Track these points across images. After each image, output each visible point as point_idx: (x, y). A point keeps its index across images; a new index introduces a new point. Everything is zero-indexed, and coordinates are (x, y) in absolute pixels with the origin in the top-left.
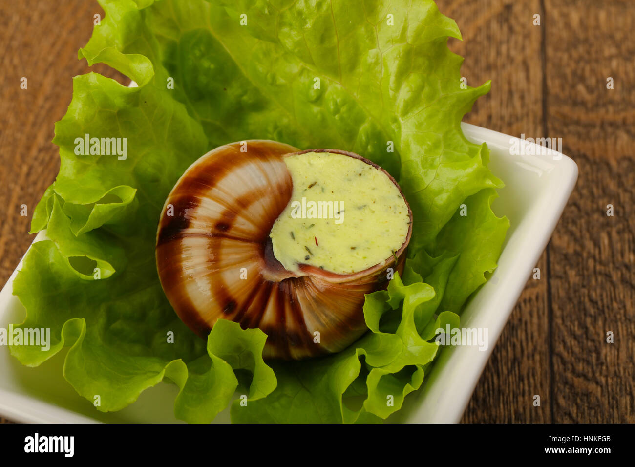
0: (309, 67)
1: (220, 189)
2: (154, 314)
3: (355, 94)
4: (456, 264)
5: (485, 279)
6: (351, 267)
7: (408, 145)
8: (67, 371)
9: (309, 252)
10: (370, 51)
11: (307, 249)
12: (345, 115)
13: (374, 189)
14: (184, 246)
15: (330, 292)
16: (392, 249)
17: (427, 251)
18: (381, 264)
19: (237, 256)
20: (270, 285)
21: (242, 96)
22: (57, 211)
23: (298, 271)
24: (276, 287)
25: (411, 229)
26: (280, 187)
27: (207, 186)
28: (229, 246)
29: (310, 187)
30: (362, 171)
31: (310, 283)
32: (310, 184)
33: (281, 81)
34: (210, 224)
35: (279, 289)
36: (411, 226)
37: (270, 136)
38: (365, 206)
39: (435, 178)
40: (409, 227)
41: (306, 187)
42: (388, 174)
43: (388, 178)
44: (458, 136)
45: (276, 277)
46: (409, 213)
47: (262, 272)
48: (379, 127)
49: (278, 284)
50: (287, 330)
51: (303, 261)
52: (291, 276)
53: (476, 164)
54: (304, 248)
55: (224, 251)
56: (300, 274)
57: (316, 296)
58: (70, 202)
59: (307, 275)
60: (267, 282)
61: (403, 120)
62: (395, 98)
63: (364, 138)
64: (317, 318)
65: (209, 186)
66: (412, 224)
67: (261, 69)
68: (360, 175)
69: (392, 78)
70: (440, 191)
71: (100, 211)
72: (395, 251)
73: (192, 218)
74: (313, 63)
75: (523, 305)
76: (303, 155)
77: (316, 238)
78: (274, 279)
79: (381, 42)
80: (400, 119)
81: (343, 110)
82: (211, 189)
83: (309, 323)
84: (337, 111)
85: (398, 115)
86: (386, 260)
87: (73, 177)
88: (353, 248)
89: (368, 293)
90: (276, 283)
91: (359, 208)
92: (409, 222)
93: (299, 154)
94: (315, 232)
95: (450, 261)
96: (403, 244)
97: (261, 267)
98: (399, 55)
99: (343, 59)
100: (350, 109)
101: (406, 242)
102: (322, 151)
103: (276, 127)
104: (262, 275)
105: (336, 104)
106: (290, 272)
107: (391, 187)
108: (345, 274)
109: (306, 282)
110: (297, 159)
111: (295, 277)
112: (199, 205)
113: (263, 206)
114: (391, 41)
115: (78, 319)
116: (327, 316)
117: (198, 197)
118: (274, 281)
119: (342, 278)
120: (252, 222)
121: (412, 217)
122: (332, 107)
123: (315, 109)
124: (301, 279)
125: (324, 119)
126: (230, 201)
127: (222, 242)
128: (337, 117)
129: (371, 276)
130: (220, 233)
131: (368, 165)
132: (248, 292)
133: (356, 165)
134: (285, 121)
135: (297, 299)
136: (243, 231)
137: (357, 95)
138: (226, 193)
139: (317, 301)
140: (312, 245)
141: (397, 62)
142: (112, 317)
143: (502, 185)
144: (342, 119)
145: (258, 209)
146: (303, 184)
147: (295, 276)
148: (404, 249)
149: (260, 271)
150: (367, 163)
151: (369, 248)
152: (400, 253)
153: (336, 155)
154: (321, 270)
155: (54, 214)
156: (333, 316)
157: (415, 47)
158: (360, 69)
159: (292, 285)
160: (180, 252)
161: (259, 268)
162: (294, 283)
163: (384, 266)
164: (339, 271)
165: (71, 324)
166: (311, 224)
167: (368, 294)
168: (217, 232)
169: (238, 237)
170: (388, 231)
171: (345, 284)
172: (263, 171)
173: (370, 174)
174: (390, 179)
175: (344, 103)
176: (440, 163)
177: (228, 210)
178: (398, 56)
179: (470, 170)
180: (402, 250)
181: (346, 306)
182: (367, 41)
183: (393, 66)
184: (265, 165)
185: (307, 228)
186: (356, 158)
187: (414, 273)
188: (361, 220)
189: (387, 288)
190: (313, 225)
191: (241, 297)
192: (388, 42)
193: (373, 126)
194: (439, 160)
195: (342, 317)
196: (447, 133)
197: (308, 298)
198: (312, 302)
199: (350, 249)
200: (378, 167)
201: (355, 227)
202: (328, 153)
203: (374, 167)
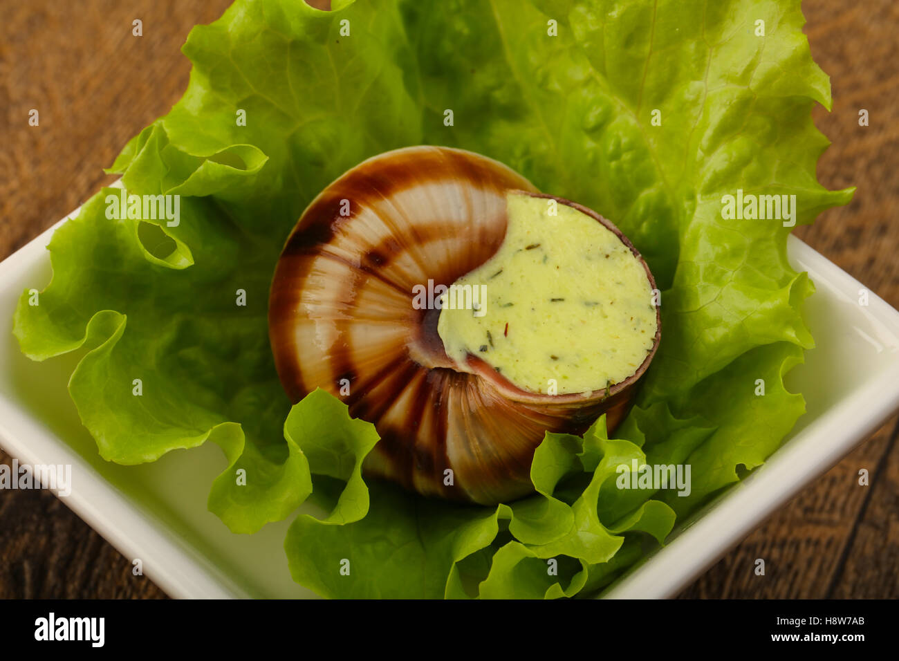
0: (599, 77)
1: (394, 204)
2: (251, 357)
3: (651, 140)
4: (707, 439)
5: (736, 475)
6: (540, 383)
7: (695, 239)
8: (76, 381)
9: (491, 341)
10: (692, 82)
11: (489, 336)
12: (626, 166)
13: (618, 283)
14: (315, 268)
15: (499, 411)
16: (609, 379)
17: (671, 406)
18: (584, 395)
19: (383, 310)
20: (414, 368)
21: (493, 89)
22: (149, 152)
23: (463, 362)
24: (423, 374)
25: (650, 361)
26: (484, 233)
27: (378, 192)
28: (377, 291)
29: (529, 248)
30: (613, 252)
31: (474, 387)
32: (529, 244)
33: (555, 85)
34: (362, 249)
35: (425, 378)
36: (651, 357)
37: (513, 162)
38: (597, 304)
39: (715, 300)
40: (648, 357)
41: (522, 247)
42: (648, 268)
43: (646, 276)
44: (775, 253)
45: (427, 360)
46: (656, 336)
47: (409, 345)
48: (669, 202)
49: (425, 370)
50: (418, 443)
51: (476, 351)
52: (449, 366)
53: (779, 299)
54: (486, 334)
55: (366, 294)
56: (463, 367)
57: (477, 410)
58: (176, 146)
59: (473, 373)
60: (412, 361)
61: (702, 199)
62: (702, 163)
63: (641, 209)
64: (467, 442)
65: (382, 195)
66: (653, 354)
67: (533, 59)
68: (607, 256)
69: (709, 133)
70: (716, 323)
71: (210, 173)
72: (612, 383)
73: (339, 231)
74: (604, 73)
75: (803, 546)
76: (538, 199)
77: (507, 325)
78: (424, 361)
79: (711, 75)
80: (698, 197)
81: (626, 157)
82: (382, 199)
83: (452, 443)
84: (616, 156)
85: (699, 189)
86: (594, 392)
87: (195, 113)
88: (554, 358)
89: (553, 430)
90: (424, 368)
91: (587, 304)
92: (650, 349)
93: (533, 196)
94: (510, 316)
95: (699, 432)
96: (628, 378)
97: (411, 338)
98: (730, 103)
99: (650, 81)
100: (635, 161)
101: (633, 377)
102: (567, 204)
103: (526, 152)
104: (408, 350)
105: (618, 145)
106: (451, 361)
107: (645, 290)
108: (528, 390)
109: (470, 383)
110: (527, 202)
111: (456, 370)
112: (357, 216)
113: (448, 250)
114: (728, 78)
115: (118, 313)
116: (481, 443)
117: (359, 205)
118: (422, 365)
119: (521, 394)
120: (422, 267)
121: (658, 344)
122: (611, 148)
123: (589, 144)
124: (464, 375)
125: (595, 162)
126: (403, 226)
127: (368, 280)
128: (613, 164)
129: (563, 407)
130: (369, 266)
131: (623, 246)
132: (380, 366)
133: (606, 239)
134: (543, 147)
135: (447, 403)
136: (404, 276)
137: (653, 143)
138: (401, 213)
139: (475, 417)
140: (498, 332)
141: (724, 111)
142: (185, 337)
143: (810, 344)
144: (619, 170)
145: (439, 252)
146: (521, 241)
147: (457, 368)
148: (626, 385)
149: (407, 342)
150: (624, 244)
151: (576, 366)
152: (619, 389)
153: (584, 215)
154: (496, 373)
155: (144, 154)
156: (490, 447)
157: (757, 97)
158: (671, 105)
159: (447, 380)
160: (305, 275)
161: (408, 338)
162: (451, 378)
163: (588, 398)
164: (522, 383)
165: (106, 317)
166: (509, 302)
167: (551, 432)
168: (366, 263)
169: (396, 282)
170: (614, 351)
171: (523, 406)
172: (468, 200)
173: (623, 260)
174: (648, 277)
175: (631, 147)
176: (731, 281)
177: (394, 237)
178: (728, 103)
179: (769, 305)
180: (623, 386)
181: (514, 440)
182: (693, 66)
183: (717, 115)
184: (475, 194)
185: (499, 306)
186: (611, 230)
187: (637, 430)
188: (583, 322)
189: (584, 435)
190: (511, 305)
191: (366, 371)
192: (721, 77)
193: (662, 197)
194: (731, 275)
195: (502, 453)
196: (759, 241)
197: (463, 409)
198: (466, 414)
199: (550, 358)
200: (638, 254)
201: (570, 329)
202: (574, 209)
203: (632, 252)
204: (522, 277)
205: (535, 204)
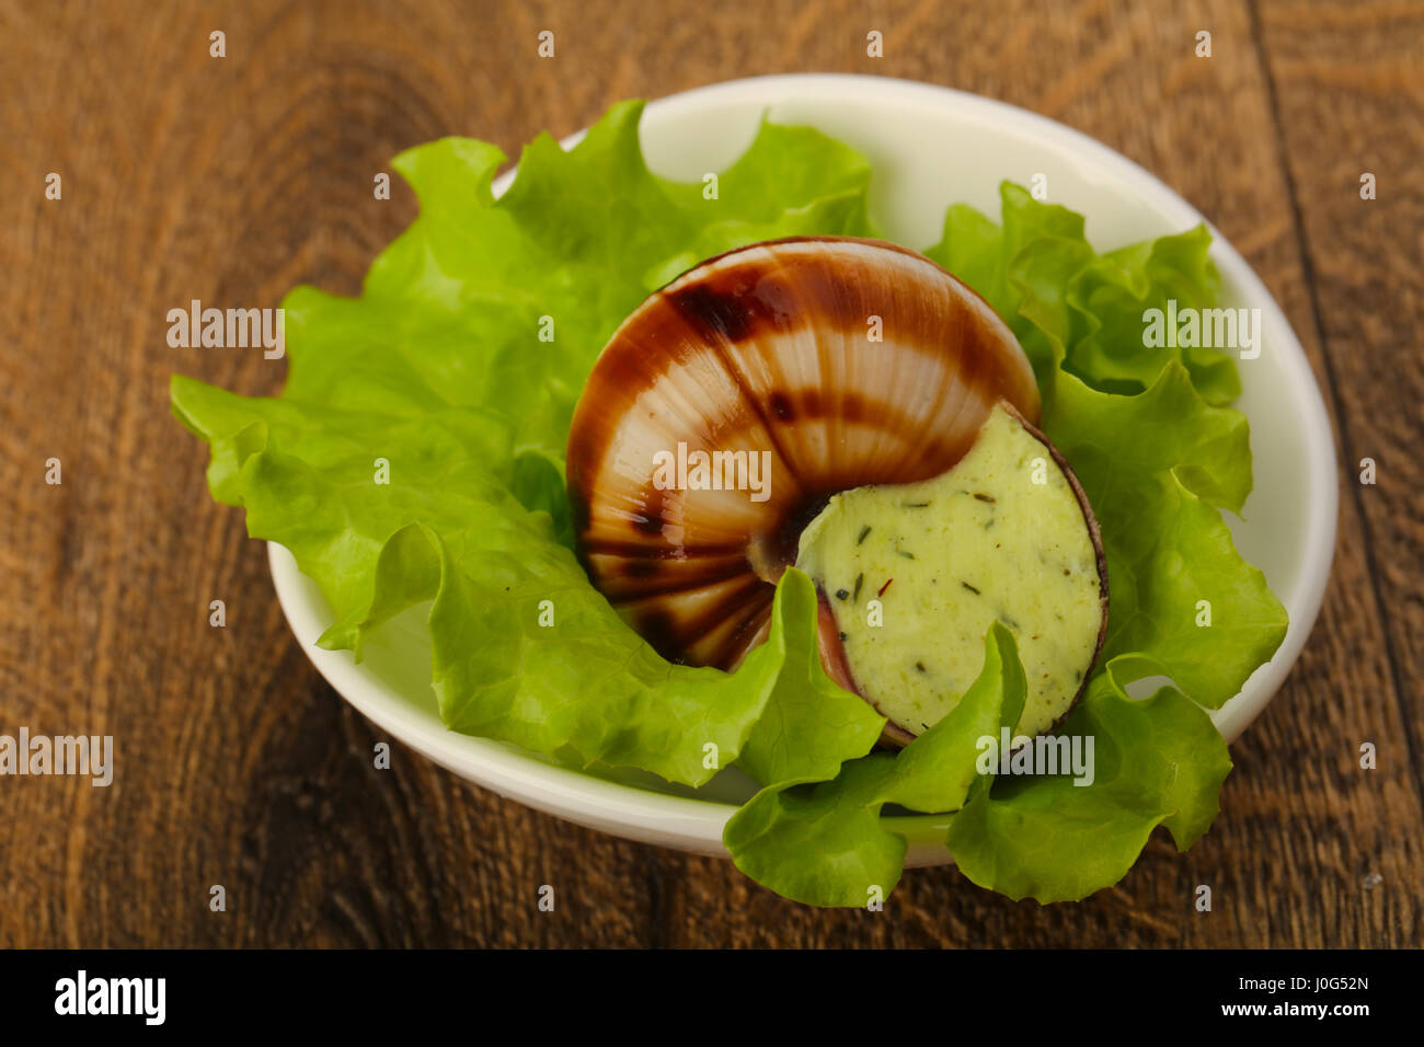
1: (847, 347)
6: (883, 693)
9: (857, 590)
11: (860, 581)
13: (1058, 617)
20: (744, 567)
24: (749, 580)
26: (935, 446)
27: (838, 317)
29: (980, 497)
30: (1077, 571)
32: (983, 492)
34: (773, 380)
35: (746, 589)
38: (1016, 626)
41: (973, 490)
42: (1106, 624)
43: (1098, 631)
45: (762, 567)
46: (1061, 718)
47: (752, 537)
50: (690, 651)
51: (831, 592)
54: (858, 574)
55: (740, 443)
60: (744, 557)
65: (840, 321)
68: (1067, 573)
76: (1030, 437)
77: (890, 582)
78: (758, 568)
82: (837, 331)
88: (920, 667)
90: (755, 574)
93: (1025, 428)
94: (901, 571)
104: (748, 542)
107: (1085, 648)
108: (863, 692)
110: (1013, 431)
113: (875, 447)
120: (833, 450)
126: (840, 383)
127: (753, 428)
130: (768, 412)
131: (1096, 573)
133: (1081, 549)
135: (755, 633)
136: (801, 450)
138: (848, 365)
140: (874, 582)
145: (862, 443)
146: (975, 480)
150: (1098, 569)
153: (1073, 496)
154: (838, 640)
164: (861, 675)
166: (910, 551)
168: (766, 404)
173: (1082, 590)
177: (821, 395)
184: (956, 386)
185: (897, 550)
186: (1093, 540)
190: (911, 557)
199: (915, 663)
200: (1105, 595)
201: (963, 640)
202: (1066, 481)
203: (1100, 588)
204: (946, 529)
205: (1022, 440)
